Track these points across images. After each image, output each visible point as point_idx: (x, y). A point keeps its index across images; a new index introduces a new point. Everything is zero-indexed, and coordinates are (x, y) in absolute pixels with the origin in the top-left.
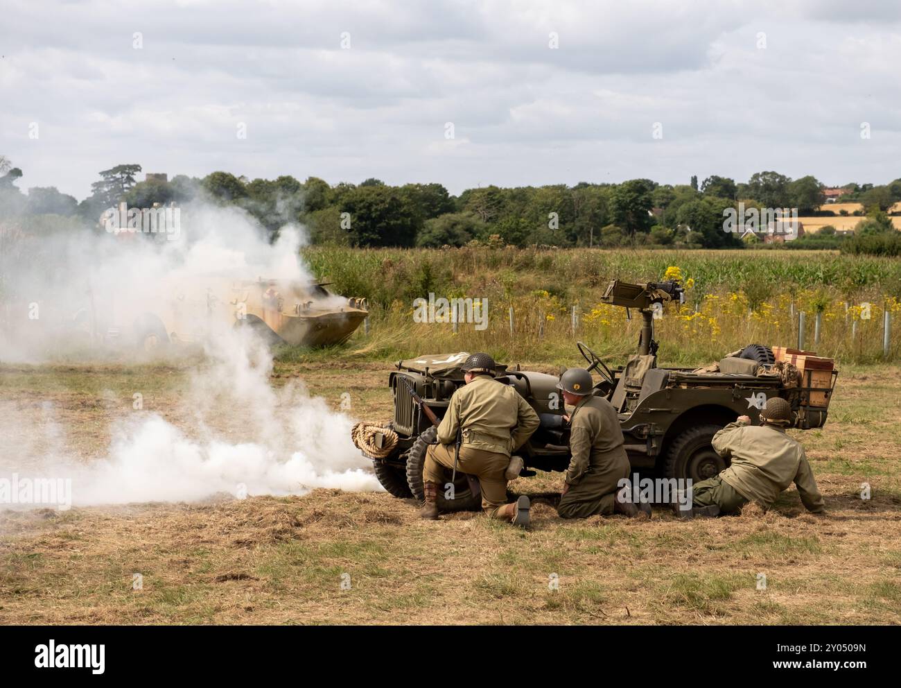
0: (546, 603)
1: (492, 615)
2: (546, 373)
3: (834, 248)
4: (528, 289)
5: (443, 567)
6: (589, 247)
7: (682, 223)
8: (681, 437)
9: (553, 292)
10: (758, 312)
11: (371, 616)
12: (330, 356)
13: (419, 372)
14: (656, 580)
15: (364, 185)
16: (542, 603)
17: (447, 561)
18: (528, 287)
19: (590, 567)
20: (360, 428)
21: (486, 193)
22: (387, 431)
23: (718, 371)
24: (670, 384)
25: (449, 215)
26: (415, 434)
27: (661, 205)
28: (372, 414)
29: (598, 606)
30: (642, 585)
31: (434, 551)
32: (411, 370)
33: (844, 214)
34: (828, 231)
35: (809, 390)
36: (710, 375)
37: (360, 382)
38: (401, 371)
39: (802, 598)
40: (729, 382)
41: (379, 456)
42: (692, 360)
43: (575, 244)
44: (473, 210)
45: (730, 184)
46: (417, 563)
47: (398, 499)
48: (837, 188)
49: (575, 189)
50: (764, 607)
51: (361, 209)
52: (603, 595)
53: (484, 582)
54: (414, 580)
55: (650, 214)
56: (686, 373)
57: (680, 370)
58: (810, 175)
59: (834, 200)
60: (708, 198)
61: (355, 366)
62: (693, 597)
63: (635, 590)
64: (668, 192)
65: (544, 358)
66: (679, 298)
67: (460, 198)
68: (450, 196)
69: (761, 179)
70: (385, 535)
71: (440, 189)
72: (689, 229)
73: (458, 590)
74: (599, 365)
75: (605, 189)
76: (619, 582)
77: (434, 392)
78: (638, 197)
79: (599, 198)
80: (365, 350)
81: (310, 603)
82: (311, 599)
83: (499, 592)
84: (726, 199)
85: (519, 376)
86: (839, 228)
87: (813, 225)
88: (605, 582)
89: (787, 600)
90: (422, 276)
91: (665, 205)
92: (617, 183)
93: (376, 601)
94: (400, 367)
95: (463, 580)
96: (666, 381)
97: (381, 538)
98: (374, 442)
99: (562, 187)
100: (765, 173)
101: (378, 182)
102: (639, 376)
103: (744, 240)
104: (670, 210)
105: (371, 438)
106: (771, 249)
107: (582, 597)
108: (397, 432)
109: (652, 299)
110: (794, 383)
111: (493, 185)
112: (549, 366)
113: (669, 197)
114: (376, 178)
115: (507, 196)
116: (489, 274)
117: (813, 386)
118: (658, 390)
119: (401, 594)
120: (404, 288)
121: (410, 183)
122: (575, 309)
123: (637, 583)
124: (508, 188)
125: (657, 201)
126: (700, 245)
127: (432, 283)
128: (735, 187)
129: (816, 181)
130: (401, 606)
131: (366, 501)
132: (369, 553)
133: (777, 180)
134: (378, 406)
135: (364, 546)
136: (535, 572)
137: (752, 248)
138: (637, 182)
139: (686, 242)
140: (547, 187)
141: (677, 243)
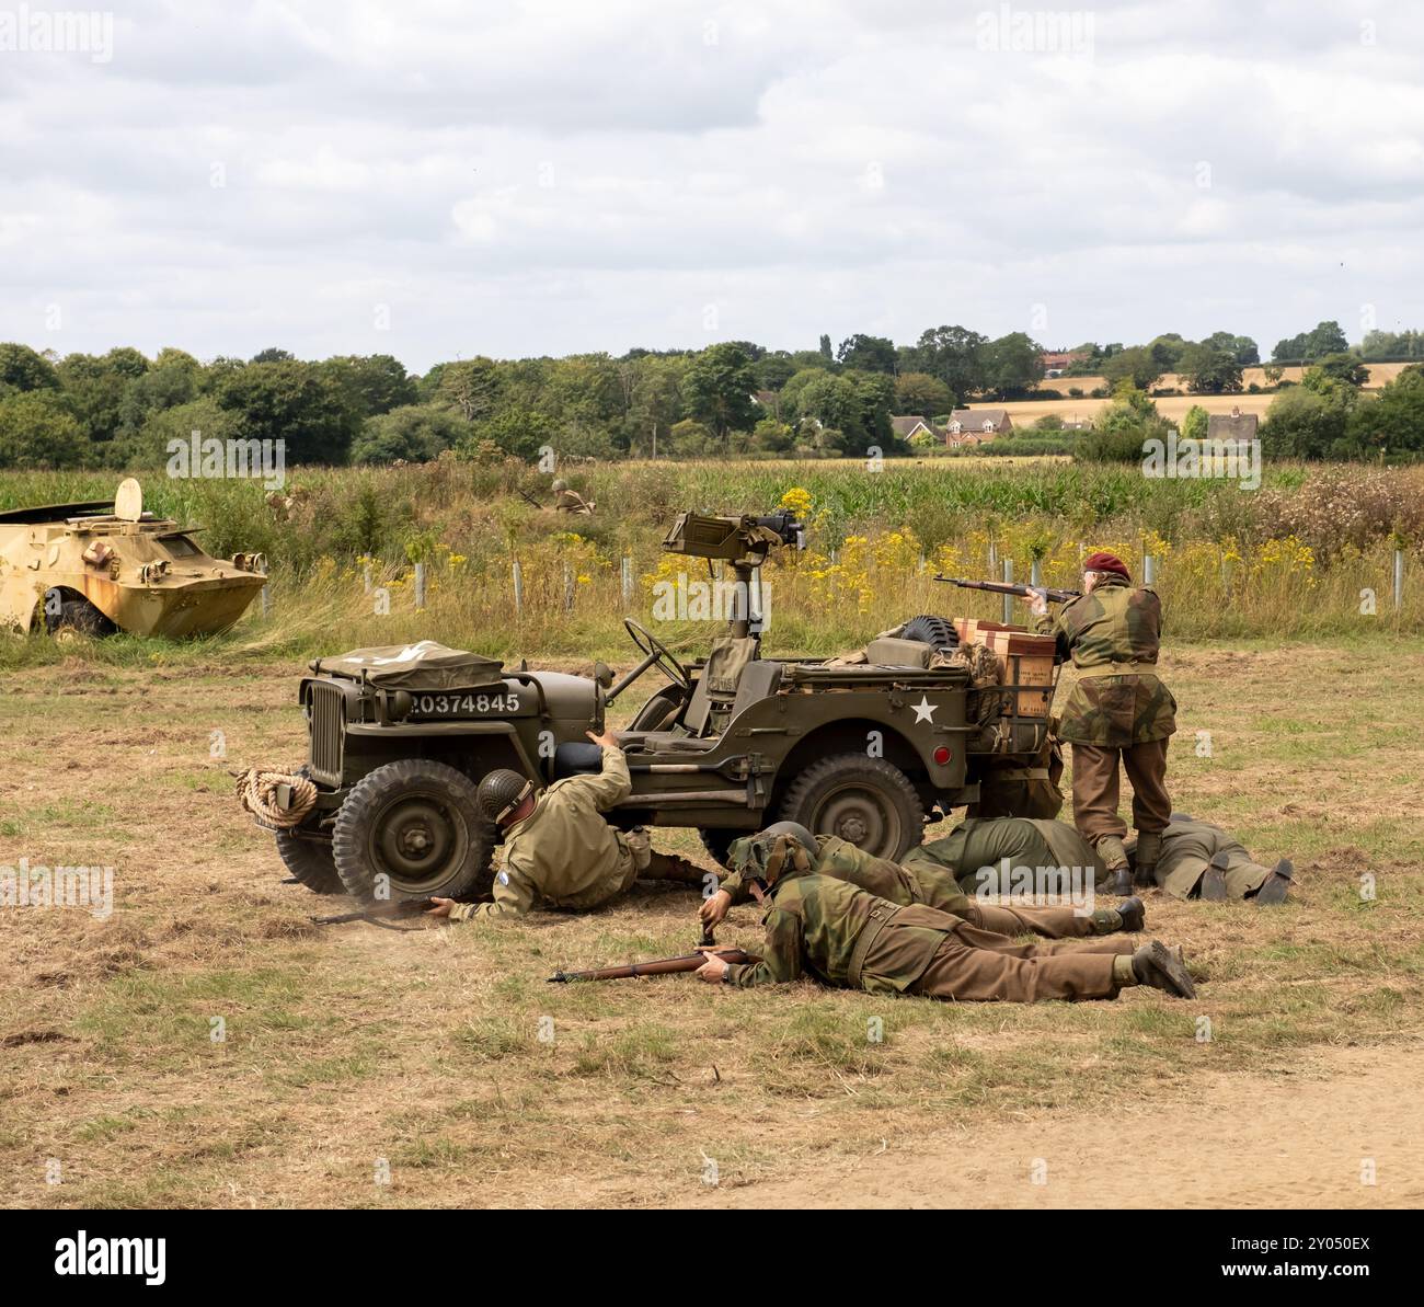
0: (576, 1064)
1: (484, 1088)
2: (577, 674)
3: (1062, 453)
4: (546, 531)
5: (399, 1009)
6: (650, 457)
7: (807, 414)
8: (806, 776)
9: (588, 535)
10: (936, 561)
11: (274, 1097)
12: (204, 653)
13: (350, 678)
14: (764, 1017)
15: (259, 359)
16: (570, 1065)
17: (406, 999)
18: (546, 528)
19: (651, 1000)
20: (251, 776)
21: (471, 370)
22: (297, 781)
23: (865, 662)
24: (784, 686)
25: (407, 408)
26: (346, 785)
27: (771, 386)
28: (276, 751)
29: (665, 1066)
30: (740, 1027)
31: (384, 983)
32: (336, 675)
33: (1077, 394)
34: (1051, 423)
35: (1017, 689)
36: (851, 669)
37: (255, 698)
38: (321, 678)
39: (1010, 1039)
40: (882, 681)
41: (285, 824)
42: (828, 645)
43: (626, 453)
44: (448, 399)
45: (887, 348)
46: (353, 1004)
47: (320, 896)
48: (1064, 352)
49: (625, 359)
50: (947, 1057)
51: (253, 402)
52: (673, 1046)
53: (470, 1033)
54: (348, 1033)
55: (754, 401)
56: (811, 667)
57: (802, 661)
58: (1019, 331)
59: (1060, 371)
60: (852, 373)
61: (246, 671)
62: (827, 1044)
63: (727, 1037)
64: (782, 363)
65: (575, 649)
66: (796, 542)
67: (426, 380)
68: (408, 375)
69: (937, 340)
70: (299, 957)
71: (392, 365)
72: (819, 425)
73: (425, 1048)
74: (664, 660)
75: (674, 358)
76: (701, 1024)
77: (377, 713)
78: (731, 371)
79: (665, 375)
80: (264, 643)
81: (170, 1078)
82: (171, 1071)
83: (496, 1049)
84: (881, 373)
85: (525, 681)
86: (1068, 420)
87: (1025, 415)
88: (678, 1025)
89: (984, 1043)
90: (361, 512)
91: (779, 385)
92: (695, 350)
93: (282, 1070)
94: (318, 670)
95: (433, 1032)
96: (776, 683)
97: (292, 963)
98: (276, 800)
99: (601, 358)
100: (944, 329)
101: (283, 354)
102: (731, 673)
103: (913, 441)
104: (786, 393)
105: (271, 794)
106: (957, 455)
107: (638, 1052)
108: (314, 782)
109: (751, 543)
110: (991, 680)
111: (483, 355)
112: (583, 661)
113: (783, 369)
114: (279, 348)
115: (507, 375)
116: (477, 507)
117: (1022, 682)
118: (765, 697)
119: (327, 1057)
120: (331, 534)
121: (339, 355)
122: (629, 564)
123: (731, 1023)
124: (508, 359)
125: (764, 379)
126: (840, 452)
127: (379, 526)
128: (895, 354)
129: (1030, 341)
130: (326, 1079)
131: (264, 902)
132: (270, 990)
133: (965, 340)
134: (287, 737)
135: (262, 977)
136: (558, 1011)
137: (926, 455)
138: (729, 347)
139: (815, 447)
140: (576, 358)
141: (800, 449)
